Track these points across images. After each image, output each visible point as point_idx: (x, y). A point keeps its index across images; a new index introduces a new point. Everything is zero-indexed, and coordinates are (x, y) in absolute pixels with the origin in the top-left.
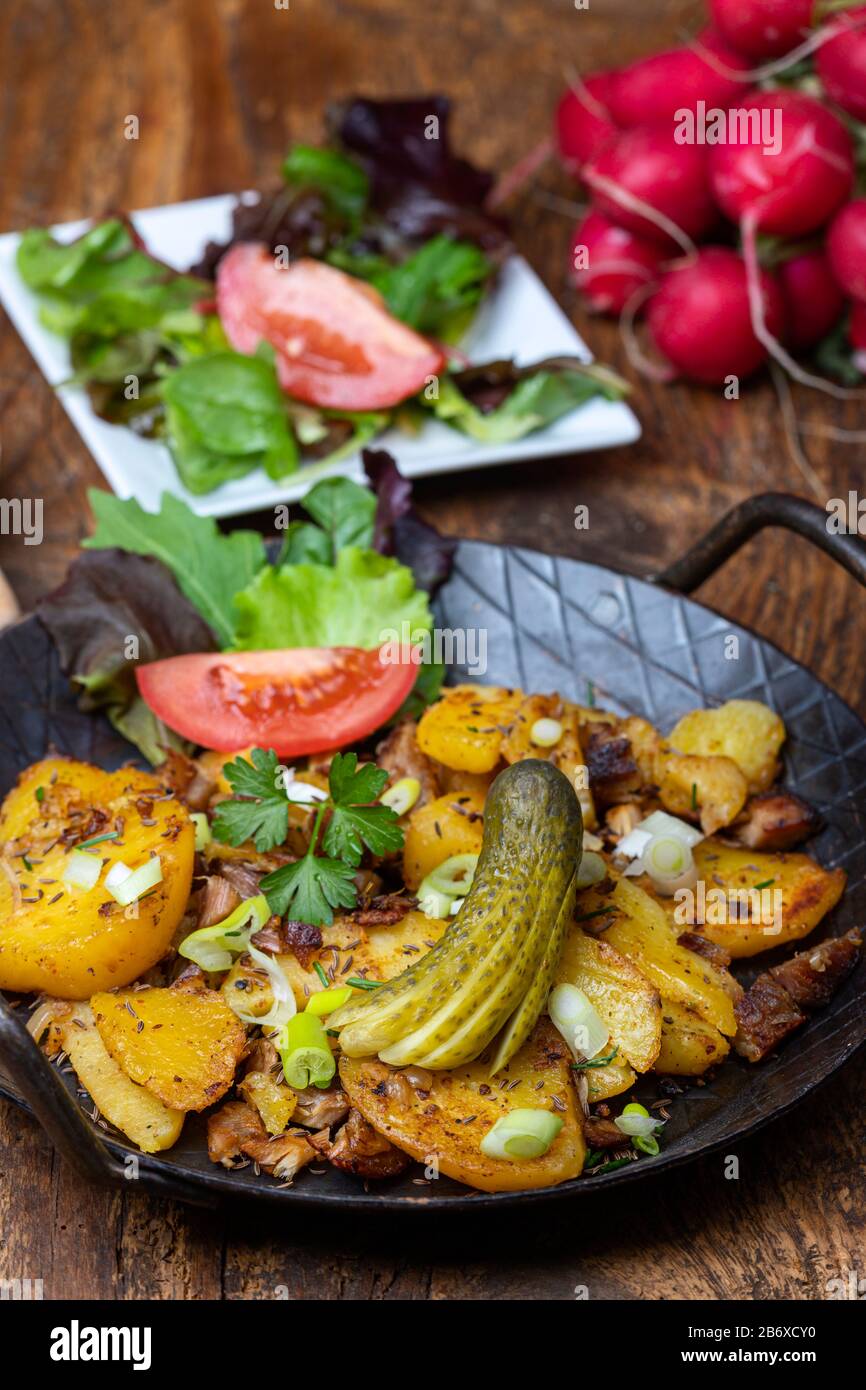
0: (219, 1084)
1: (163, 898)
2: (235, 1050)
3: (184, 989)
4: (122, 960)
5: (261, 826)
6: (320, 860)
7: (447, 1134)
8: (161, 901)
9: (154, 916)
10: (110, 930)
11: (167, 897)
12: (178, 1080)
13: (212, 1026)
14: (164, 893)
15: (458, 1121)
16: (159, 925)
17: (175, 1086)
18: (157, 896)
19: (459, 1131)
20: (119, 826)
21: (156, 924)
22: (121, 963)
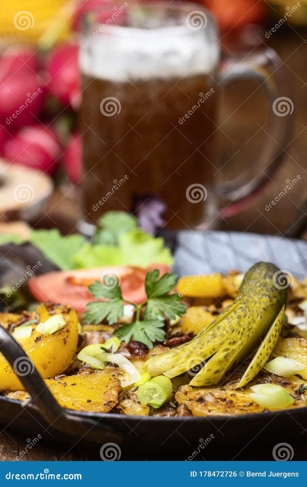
0: (111, 402)
1: (67, 331)
2: (117, 388)
3: (84, 373)
4: (49, 363)
5: (110, 313)
6: (143, 322)
7: (241, 410)
8: (66, 332)
9: (64, 339)
10: (42, 345)
11: (69, 332)
12: (89, 401)
13: (101, 383)
14: (68, 329)
15: (244, 406)
16: (67, 344)
17: (88, 404)
18: (65, 330)
19: (245, 408)
20: (37, 316)
21: (65, 343)
22: (49, 364)
